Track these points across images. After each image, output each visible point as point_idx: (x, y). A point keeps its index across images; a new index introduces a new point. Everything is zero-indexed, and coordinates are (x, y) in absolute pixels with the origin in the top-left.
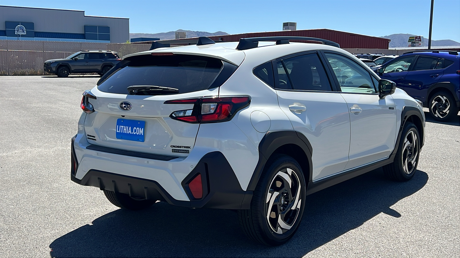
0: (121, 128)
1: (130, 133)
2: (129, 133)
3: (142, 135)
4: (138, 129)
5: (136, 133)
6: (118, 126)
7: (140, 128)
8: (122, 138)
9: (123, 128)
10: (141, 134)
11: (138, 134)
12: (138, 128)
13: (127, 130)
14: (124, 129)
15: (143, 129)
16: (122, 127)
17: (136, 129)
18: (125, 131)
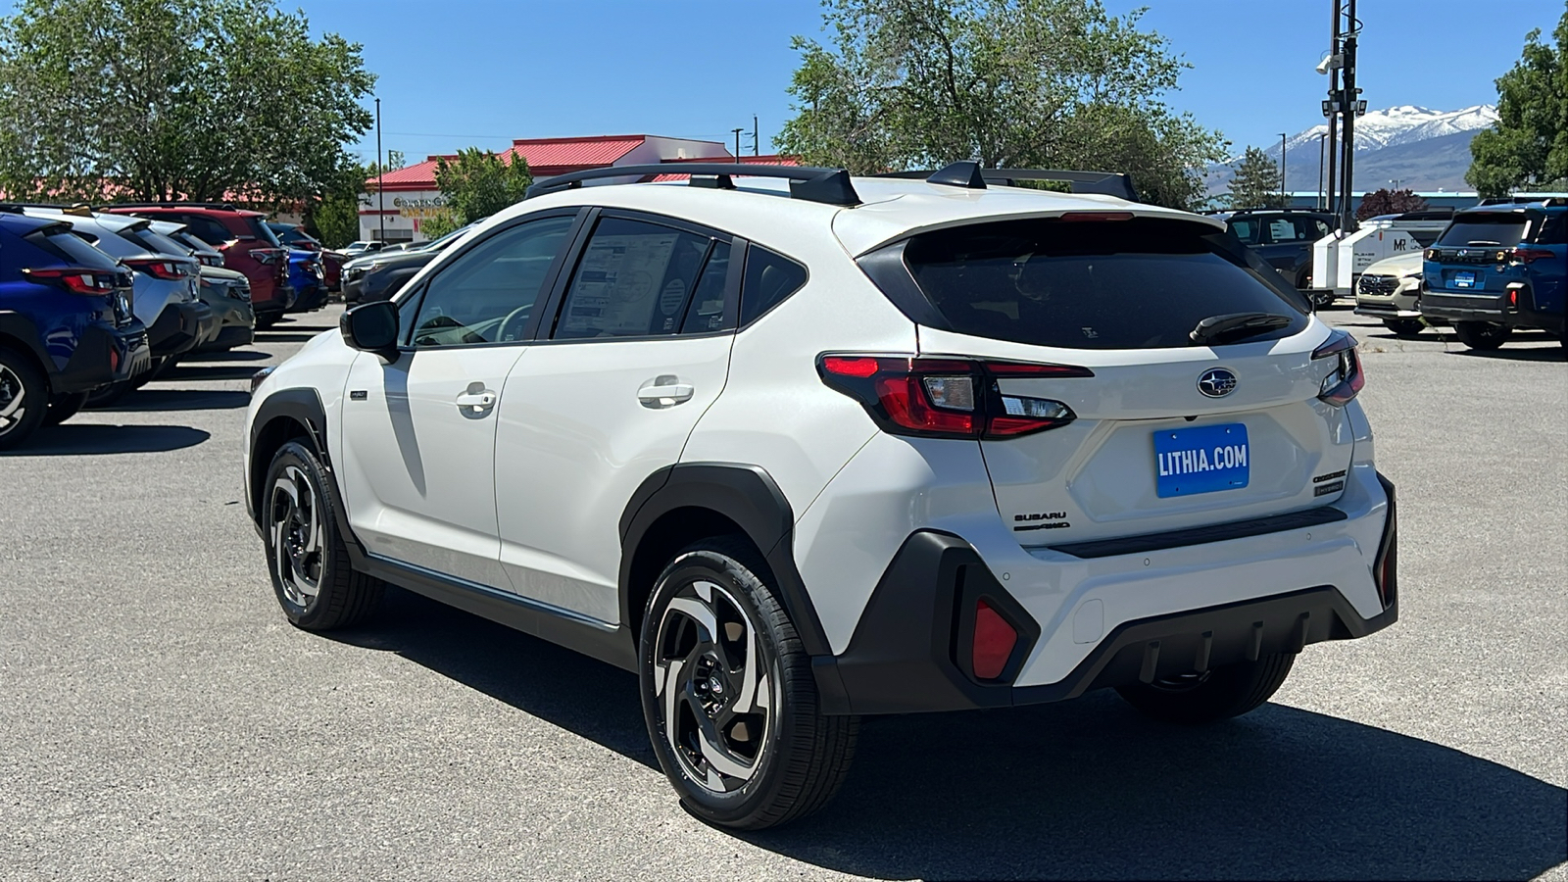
0: (1173, 458)
1: (1204, 469)
2: (1200, 470)
3: (1244, 465)
4: (1229, 452)
5: (1225, 465)
6: (1161, 455)
7: (1236, 447)
8: (1177, 492)
9: (1180, 458)
10: (1241, 464)
11: (1229, 466)
12: (1228, 448)
13: (1193, 462)
14: (1185, 462)
15: (1244, 447)
16: (1177, 454)
17: (1221, 452)
18: (1187, 465)
